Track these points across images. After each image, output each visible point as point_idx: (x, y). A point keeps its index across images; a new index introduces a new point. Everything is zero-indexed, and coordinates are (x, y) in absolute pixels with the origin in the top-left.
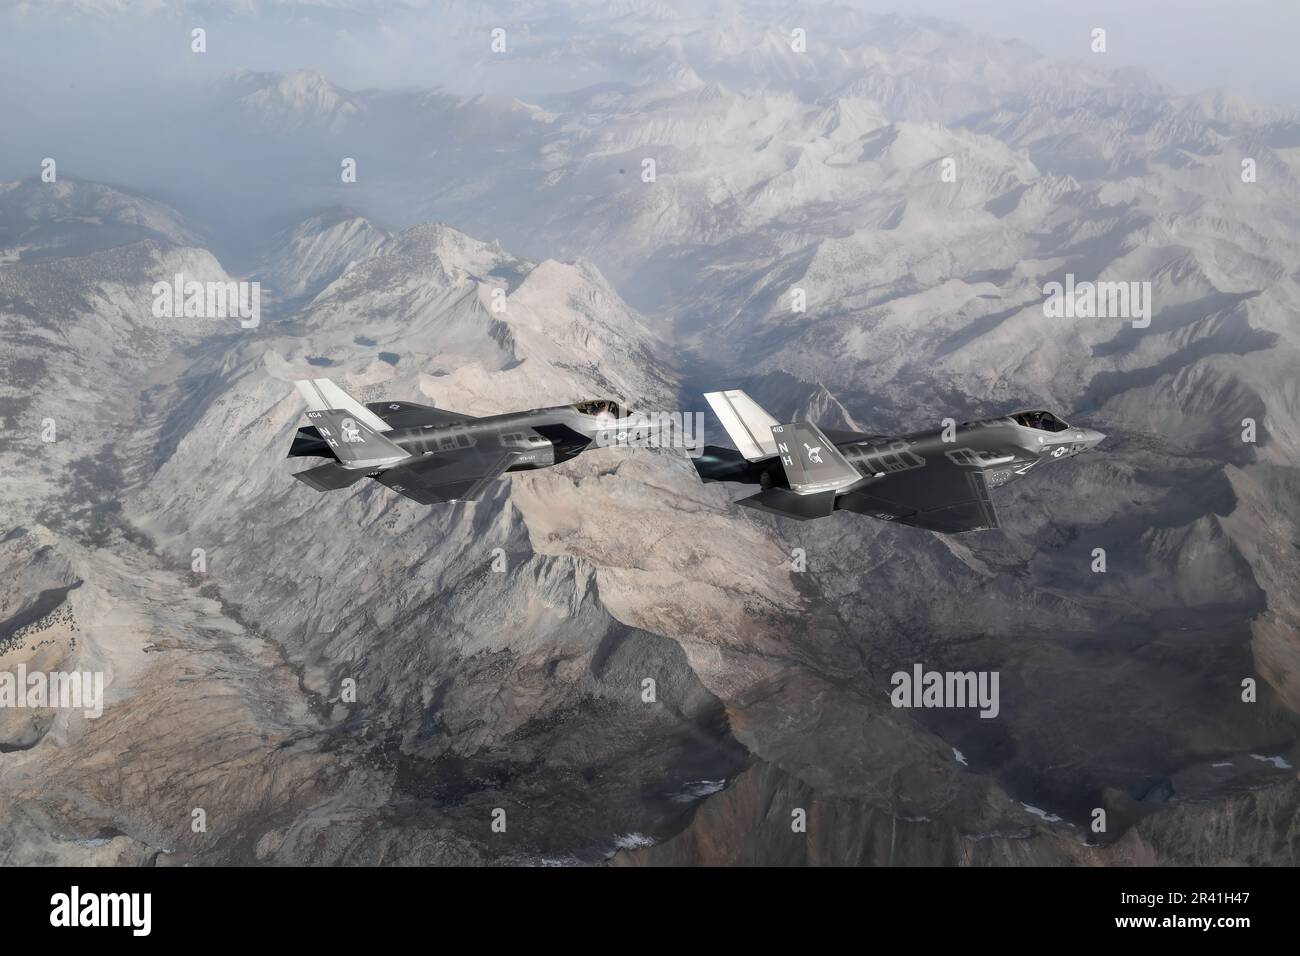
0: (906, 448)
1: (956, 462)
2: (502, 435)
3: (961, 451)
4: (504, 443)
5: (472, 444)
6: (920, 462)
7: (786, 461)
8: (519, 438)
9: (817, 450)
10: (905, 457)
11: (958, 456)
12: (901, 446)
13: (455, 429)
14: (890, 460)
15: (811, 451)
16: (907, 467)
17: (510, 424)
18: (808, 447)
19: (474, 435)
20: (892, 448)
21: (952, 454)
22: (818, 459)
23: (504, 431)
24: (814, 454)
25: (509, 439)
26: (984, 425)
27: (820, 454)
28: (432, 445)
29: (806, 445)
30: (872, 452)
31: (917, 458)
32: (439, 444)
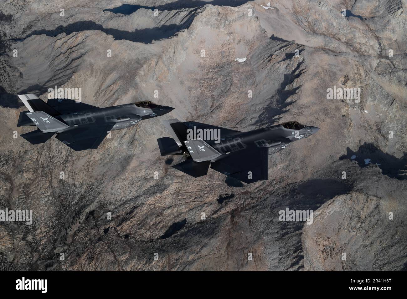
0: (239, 141)
1: (258, 146)
2: (106, 117)
3: (260, 141)
4: (106, 121)
5: (94, 121)
6: (244, 147)
7: (191, 152)
8: (113, 118)
9: (203, 147)
10: (239, 144)
11: (259, 143)
12: (238, 140)
13: (87, 115)
14: (233, 146)
15: (200, 148)
16: (239, 149)
17: (109, 112)
18: (199, 147)
19: (95, 117)
20: (234, 141)
21: (257, 142)
22: (203, 150)
23: (106, 115)
24: (202, 149)
25: (108, 118)
26: (271, 129)
27: (204, 148)
28: (77, 122)
29: (198, 146)
30: (226, 143)
31: (243, 145)
32: (80, 121)
